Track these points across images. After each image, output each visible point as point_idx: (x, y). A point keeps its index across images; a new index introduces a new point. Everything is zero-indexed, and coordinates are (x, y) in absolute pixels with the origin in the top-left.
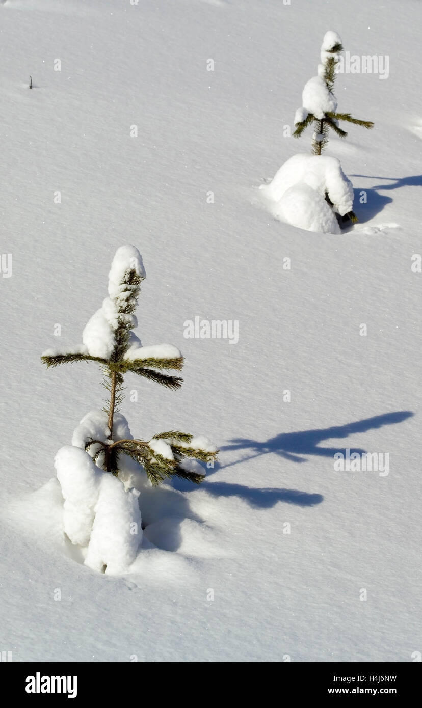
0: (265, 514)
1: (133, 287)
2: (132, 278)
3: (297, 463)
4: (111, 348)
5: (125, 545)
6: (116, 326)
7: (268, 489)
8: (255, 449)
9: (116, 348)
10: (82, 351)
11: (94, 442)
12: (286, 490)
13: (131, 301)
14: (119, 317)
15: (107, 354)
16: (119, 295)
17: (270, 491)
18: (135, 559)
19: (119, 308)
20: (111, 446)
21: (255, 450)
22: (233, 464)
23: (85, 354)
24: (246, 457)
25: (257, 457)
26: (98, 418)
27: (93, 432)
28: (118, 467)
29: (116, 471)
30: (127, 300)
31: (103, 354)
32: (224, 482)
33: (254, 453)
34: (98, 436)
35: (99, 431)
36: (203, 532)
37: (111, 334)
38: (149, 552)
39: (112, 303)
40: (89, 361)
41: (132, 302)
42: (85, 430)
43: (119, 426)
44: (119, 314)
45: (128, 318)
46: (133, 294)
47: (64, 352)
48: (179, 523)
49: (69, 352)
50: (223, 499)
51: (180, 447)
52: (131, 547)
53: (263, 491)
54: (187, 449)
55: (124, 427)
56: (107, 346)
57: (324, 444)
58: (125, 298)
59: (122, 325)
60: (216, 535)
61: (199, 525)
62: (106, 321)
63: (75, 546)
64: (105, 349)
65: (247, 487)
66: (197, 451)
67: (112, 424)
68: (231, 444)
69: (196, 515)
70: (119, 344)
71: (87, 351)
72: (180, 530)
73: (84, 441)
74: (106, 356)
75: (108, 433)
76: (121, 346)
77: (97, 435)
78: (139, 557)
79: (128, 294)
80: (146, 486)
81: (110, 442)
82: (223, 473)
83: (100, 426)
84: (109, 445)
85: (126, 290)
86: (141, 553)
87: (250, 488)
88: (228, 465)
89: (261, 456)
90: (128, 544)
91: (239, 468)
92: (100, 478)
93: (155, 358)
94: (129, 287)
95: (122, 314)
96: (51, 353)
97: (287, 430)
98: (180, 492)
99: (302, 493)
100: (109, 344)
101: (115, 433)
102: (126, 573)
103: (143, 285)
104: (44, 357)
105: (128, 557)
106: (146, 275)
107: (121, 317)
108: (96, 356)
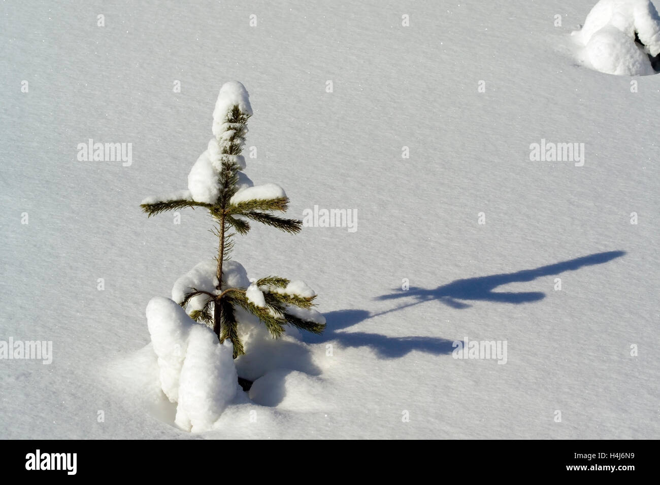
0: (391, 364)
1: (237, 125)
2: (236, 116)
3: (457, 310)
4: (215, 192)
5: (208, 400)
6: (219, 168)
7: (409, 337)
8: (419, 296)
9: (221, 191)
10: (185, 196)
11: (198, 292)
12: (428, 338)
13: (235, 140)
14: (222, 158)
15: (210, 198)
16: (221, 135)
17: (410, 339)
18: (220, 415)
19: (222, 149)
20: (219, 297)
21: (417, 298)
22: (384, 313)
23: (189, 200)
24: (403, 305)
25: (417, 305)
26: (207, 267)
27: (196, 282)
28: (236, 319)
29: (235, 323)
30: (232, 139)
31: (205, 199)
32: (364, 332)
33: (415, 301)
34: (203, 286)
35: (205, 280)
36: (310, 385)
37: (214, 176)
38: (237, 407)
39: (216, 144)
40: (195, 207)
41: (237, 141)
42: (187, 280)
43: (230, 275)
44: (223, 155)
45: (232, 158)
46: (238, 133)
47: (165, 199)
48: (286, 375)
49: (169, 199)
50: (351, 350)
51: (276, 294)
52: (214, 403)
53: (401, 340)
54: (283, 295)
55: (237, 276)
56: (210, 190)
57: (500, 289)
58: (229, 138)
59: (227, 167)
60: (323, 388)
61: (307, 377)
62: (210, 163)
63: (172, 403)
64: (207, 192)
65: (386, 336)
66: (292, 297)
67: (221, 272)
68: (394, 292)
69: (318, 367)
70: (226, 187)
71: (191, 196)
72: (285, 383)
73: (184, 292)
74: (209, 200)
75: (216, 283)
76: (227, 189)
77: (201, 284)
78: (225, 412)
79: (231, 132)
80: (267, 339)
81: (218, 293)
82: (369, 323)
83: (207, 275)
84: (217, 296)
85: (229, 128)
86: (227, 409)
87: (388, 337)
88: (377, 315)
89: (422, 304)
90: (210, 399)
91: (390, 317)
92: (189, 330)
93: (258, 199)
94: (232, 125)
95: (225, 154)
96: (150, 200)
97: (466, 276)
98: (305, 344)
99: (445, 341)
100: (211, 187)
101: (226, 282)
102: (209, 430)
103: (250, 122)
104: (144, 206)
105: (211, 413)
106: (252, 111)
107: (224, 158)
108: (200, 201)
